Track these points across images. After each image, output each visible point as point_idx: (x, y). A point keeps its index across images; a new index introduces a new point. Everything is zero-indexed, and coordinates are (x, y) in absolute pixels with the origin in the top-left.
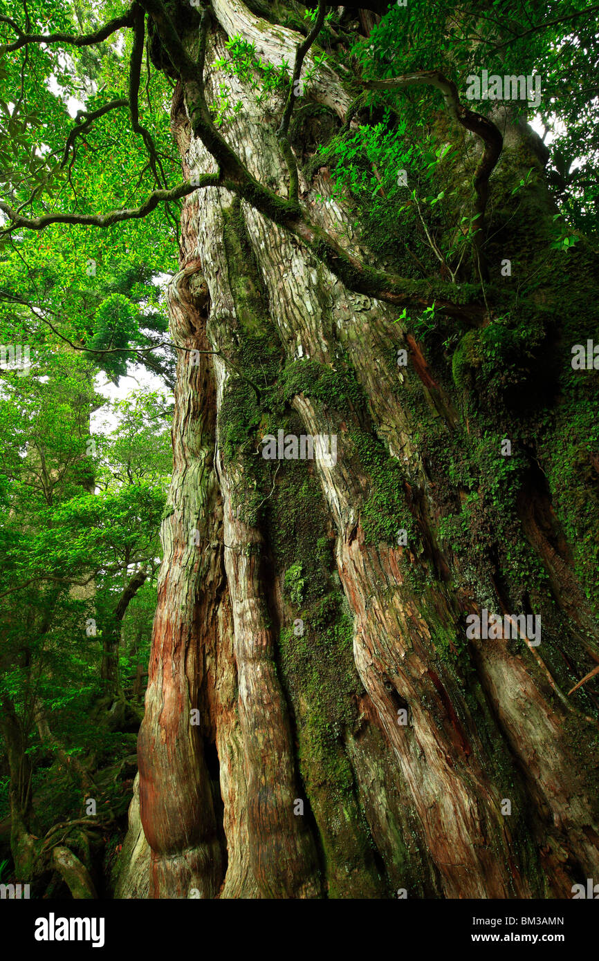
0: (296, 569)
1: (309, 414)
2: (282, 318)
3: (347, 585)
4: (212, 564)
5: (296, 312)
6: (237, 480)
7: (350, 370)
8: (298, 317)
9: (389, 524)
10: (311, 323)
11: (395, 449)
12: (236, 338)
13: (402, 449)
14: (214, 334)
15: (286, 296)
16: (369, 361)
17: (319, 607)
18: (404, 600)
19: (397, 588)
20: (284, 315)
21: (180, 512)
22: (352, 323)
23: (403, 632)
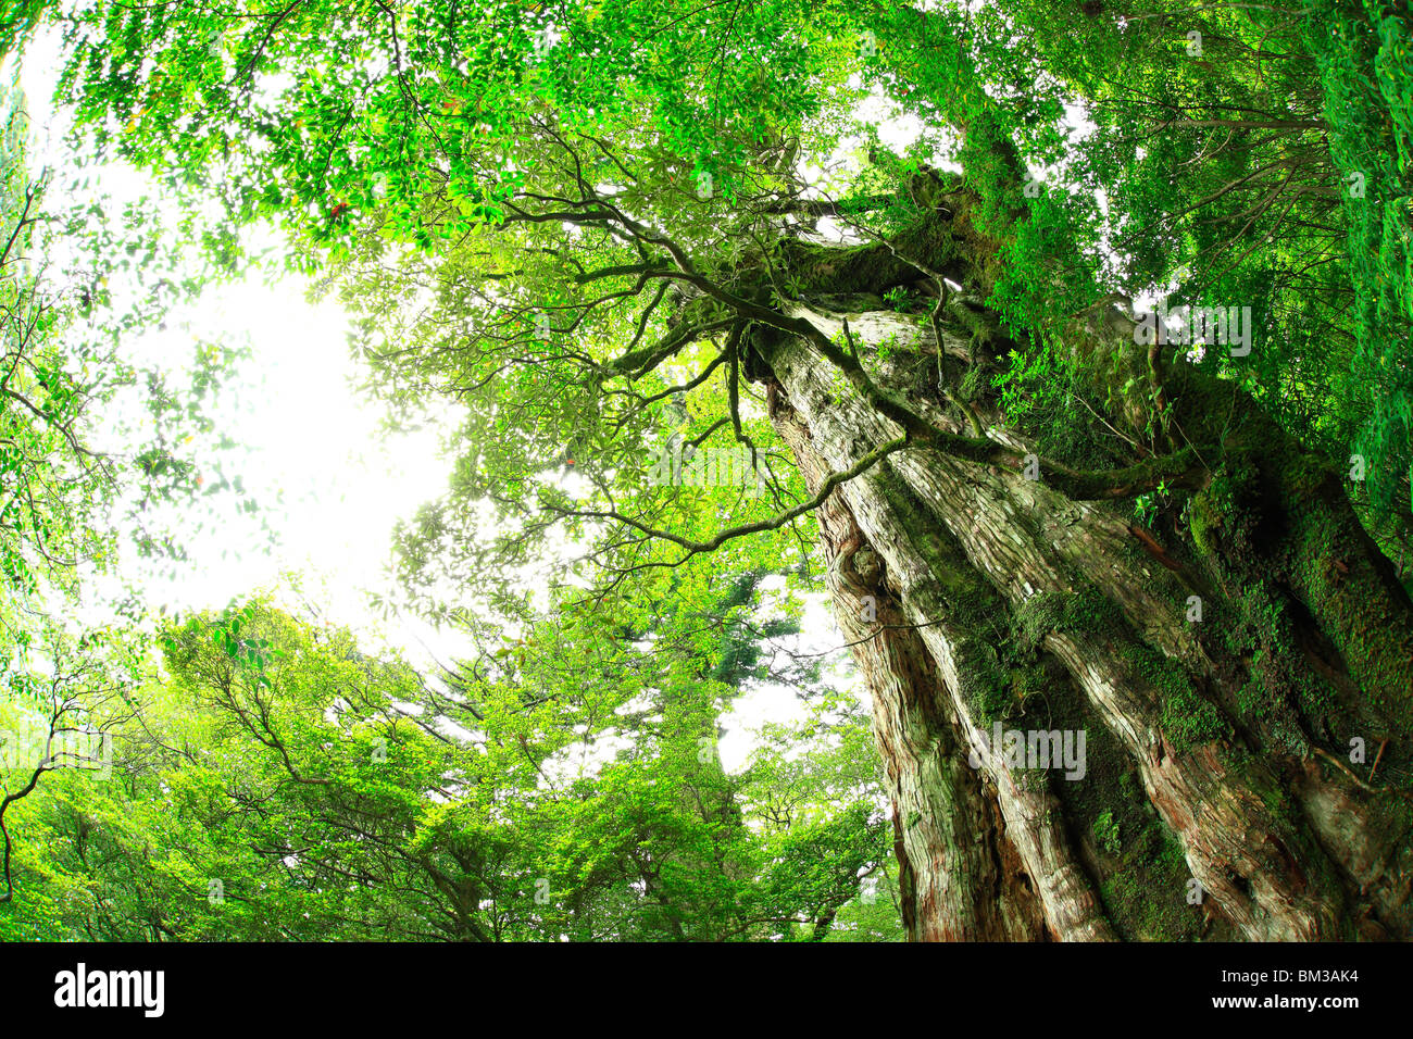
0: (1106, 818)
1: (1069, 650)
2: (990, 561)
3: (1165, 808)
4: (982, 860)
5: (1005, 550)
7: (1091, 586)
8: (1010, 554)
9: (1195, 723)
10: (1026, 555)
11: (1168, 647)
12: (943, 602)
13: (1176, 644)
14: (918, 605)
15: (985, 537)
16: (1105, 571)
17: (1142, 841)
18: (1231, 787)
19: (1221, 781)
20: (993, 559)
21: (929, 814)
22: (1070, 539)
23: (1239, 817)
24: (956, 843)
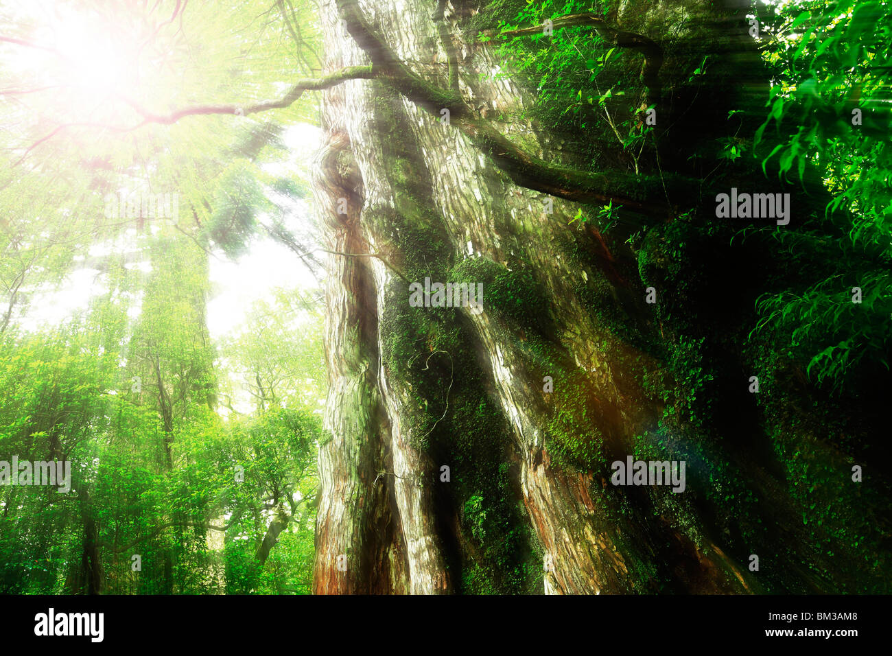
0: (476, 501)
1: (482, 322)
2: (447, 208)
3: (534, 515)
4: (381, 499)
5: (463, 201)
6: (406, 401)
7: (527, 268)
8: (466, 207)
9: (576, 446)
10: (480, 214)
11: (580, 358)
12: (396, 232)
13: (589, 358)
14: (371, 228)
15: (450, 183)
16: (548, 258)
17: (504, 542)
18: (597, 530)
19: (589, 518)
20: (450, 206)
21: (340, 437)
22: (528, 212)
23: (596, 567)
24: (359, 473)
